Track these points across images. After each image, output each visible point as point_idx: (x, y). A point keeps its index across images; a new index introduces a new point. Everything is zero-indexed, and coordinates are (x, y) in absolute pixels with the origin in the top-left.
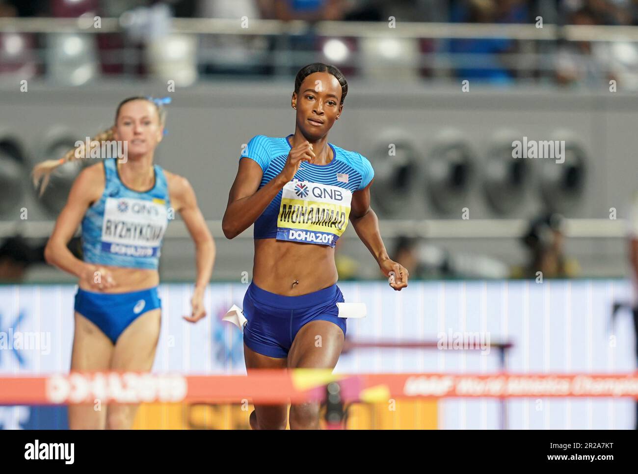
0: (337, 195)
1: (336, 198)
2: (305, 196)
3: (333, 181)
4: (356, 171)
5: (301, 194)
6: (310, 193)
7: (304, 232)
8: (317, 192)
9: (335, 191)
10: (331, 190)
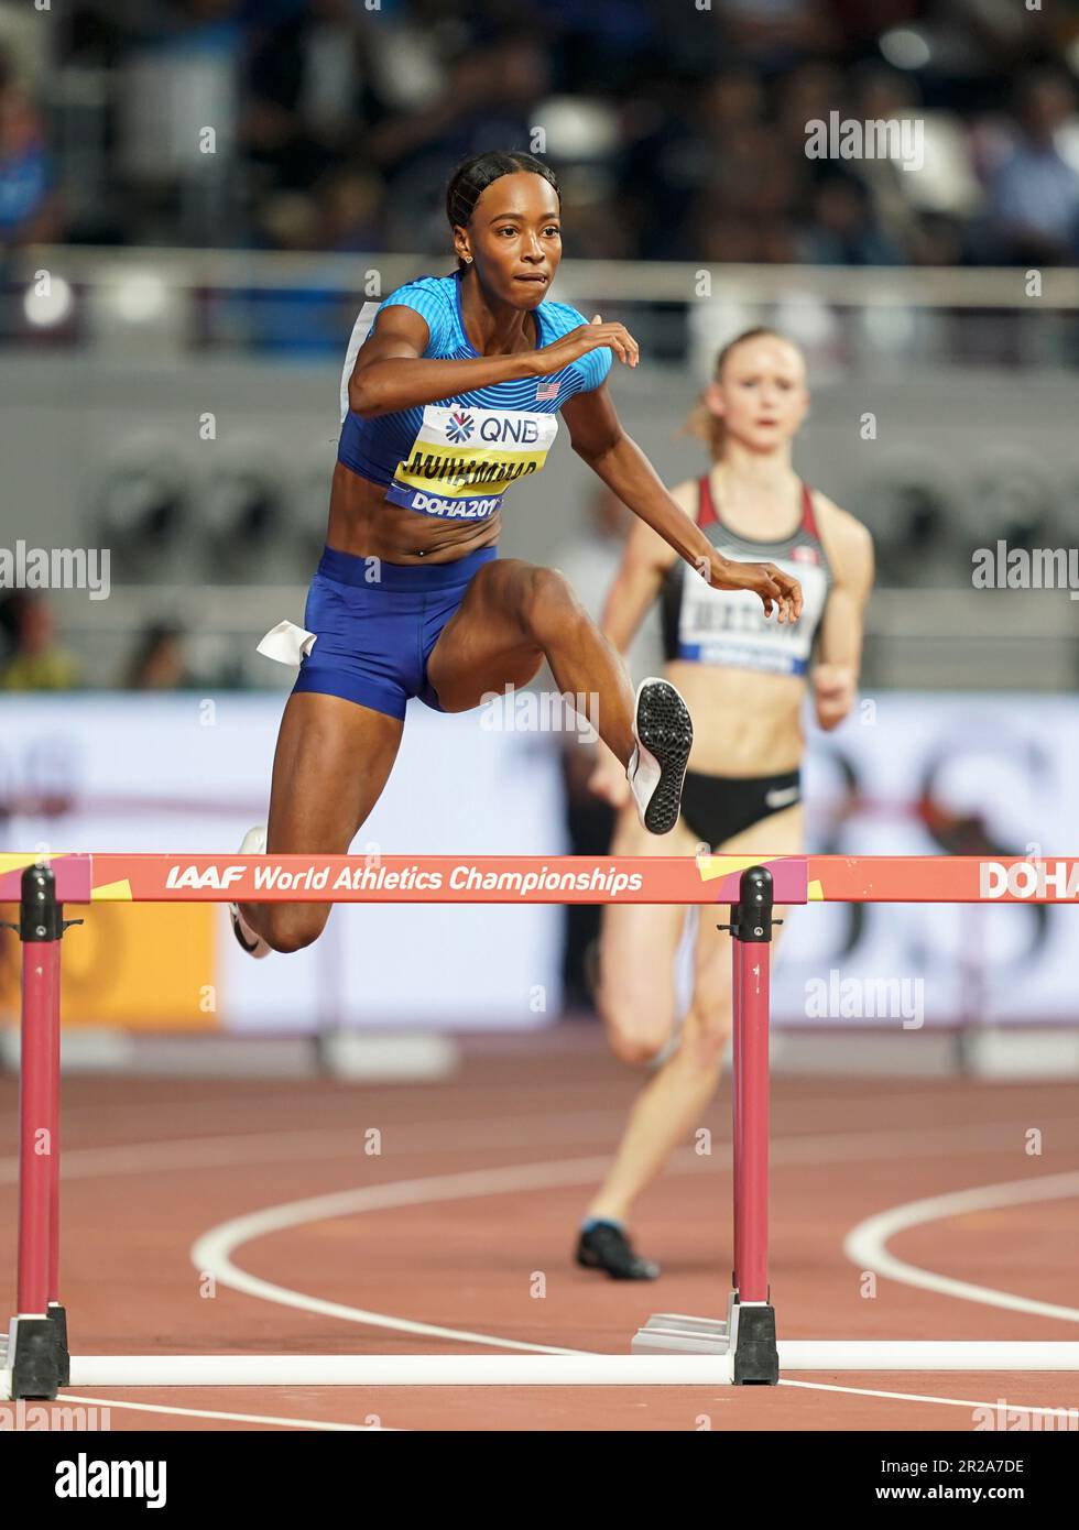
0: (530, 432)
1: (526, 438)
2: (464, 440)
3: (527, 401)
4: (578, 374)
5: (458, 436)
7: (445, 502)
8: (491, 428)
9: (526, 422)
10: (520, 422)
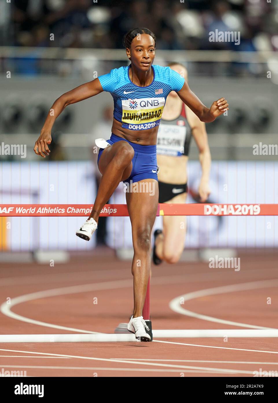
0: (156, 103)
1: (155, 105)
2: (136, 108)
5: (133, 107)
6: (139, 106)
7: (137, 126)
8: (143, 104)
